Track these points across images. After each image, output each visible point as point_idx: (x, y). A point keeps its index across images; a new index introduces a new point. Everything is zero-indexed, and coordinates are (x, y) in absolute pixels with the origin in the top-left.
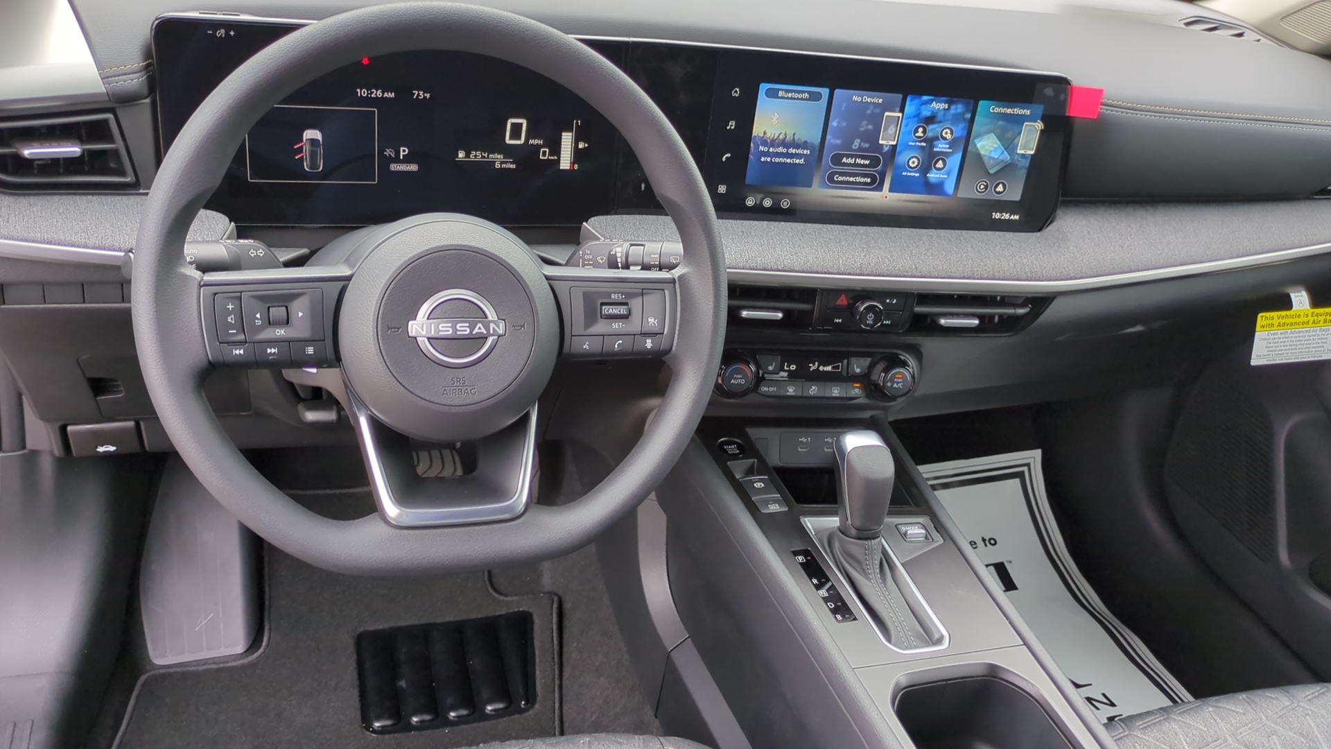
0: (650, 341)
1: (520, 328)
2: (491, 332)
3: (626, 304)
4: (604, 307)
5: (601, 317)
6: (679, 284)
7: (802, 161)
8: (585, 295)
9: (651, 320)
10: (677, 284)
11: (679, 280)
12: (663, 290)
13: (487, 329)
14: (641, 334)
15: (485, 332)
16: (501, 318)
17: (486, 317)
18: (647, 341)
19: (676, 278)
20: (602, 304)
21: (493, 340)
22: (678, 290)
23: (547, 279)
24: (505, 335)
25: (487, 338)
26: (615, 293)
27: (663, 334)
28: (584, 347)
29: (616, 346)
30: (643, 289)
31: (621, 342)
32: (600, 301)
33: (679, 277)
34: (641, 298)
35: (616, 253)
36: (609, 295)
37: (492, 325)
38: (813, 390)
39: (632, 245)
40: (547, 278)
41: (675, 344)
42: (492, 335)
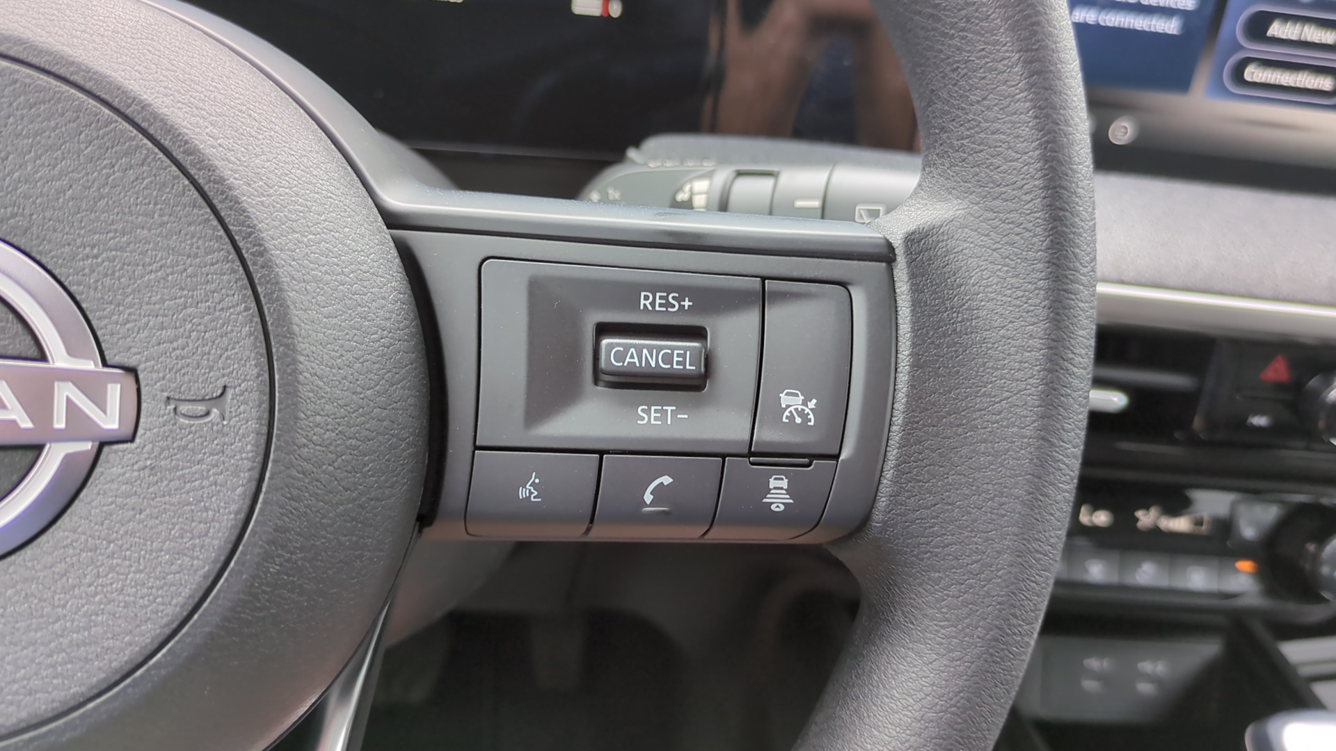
0: (784, 483)
1: (201, 408)
2: (59, 424)
3: (697, 333)
4: (605, 342)
5: (596, 381)
6: (910, 263)
7: (1171, 27)
8: (537, 291)
9: (792, 402)
10: (901, 261)
11: (908, 252)
12: (843, 284)
13: (38, 402)
14: (751, 454)
15: (26, 424)
16: (117, 359)
17: (43, 357)
18: (773, 483)
19: (897, 242)
20: (604, 330)
21: (68, 459)
22: (903, 287)
23: (390, 226)
24: (132, 440)
25: (39, 448)
26: (654, 289)
27: (836, 457)
28: (523, 493)
29: (648, 498)
30: (764, 279)
31: (666, 480)
32: (595, 317)
33: (912, 240)
34: (754, 316)
35: (692, 194)
36: (628, 294)
37: (65, 392)
38: (1147, 574)
39: (740, 174)
40: (393, 220)
41: (882, 502)
42: (61, 437)
